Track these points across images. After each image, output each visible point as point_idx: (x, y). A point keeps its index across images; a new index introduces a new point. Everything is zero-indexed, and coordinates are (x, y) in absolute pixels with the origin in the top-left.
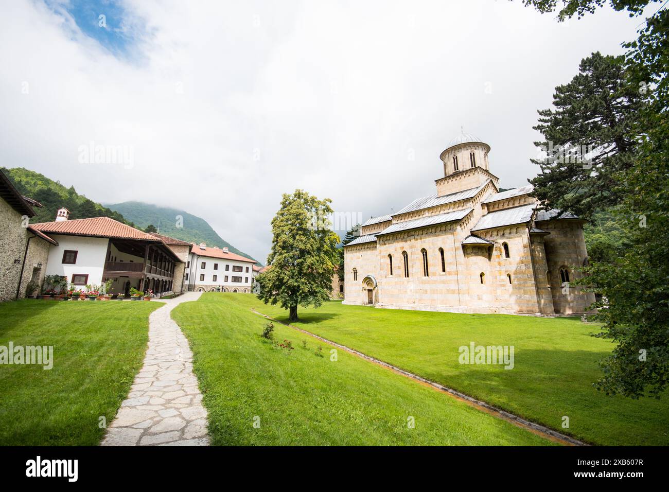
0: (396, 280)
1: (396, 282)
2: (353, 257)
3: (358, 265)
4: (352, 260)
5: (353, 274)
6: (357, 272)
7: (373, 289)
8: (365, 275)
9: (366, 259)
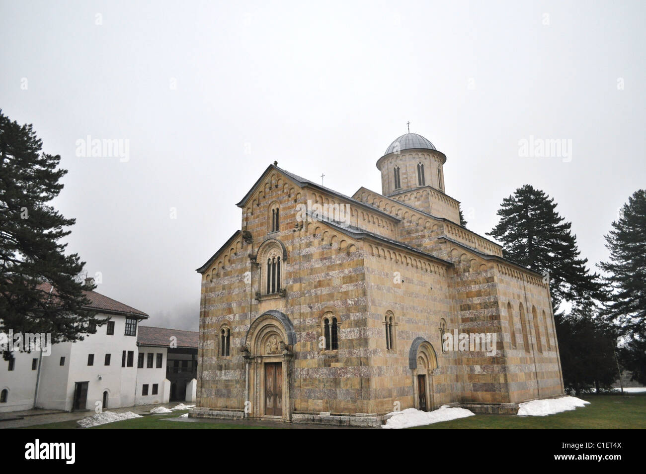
0: (521, 356)
2: (383, 277)
3: (396, 304)
4: (383, 286)
5: (385, 326)
6: (393, 324)
7: (429, 374)
8: (412, 336)
9: (413, 293)
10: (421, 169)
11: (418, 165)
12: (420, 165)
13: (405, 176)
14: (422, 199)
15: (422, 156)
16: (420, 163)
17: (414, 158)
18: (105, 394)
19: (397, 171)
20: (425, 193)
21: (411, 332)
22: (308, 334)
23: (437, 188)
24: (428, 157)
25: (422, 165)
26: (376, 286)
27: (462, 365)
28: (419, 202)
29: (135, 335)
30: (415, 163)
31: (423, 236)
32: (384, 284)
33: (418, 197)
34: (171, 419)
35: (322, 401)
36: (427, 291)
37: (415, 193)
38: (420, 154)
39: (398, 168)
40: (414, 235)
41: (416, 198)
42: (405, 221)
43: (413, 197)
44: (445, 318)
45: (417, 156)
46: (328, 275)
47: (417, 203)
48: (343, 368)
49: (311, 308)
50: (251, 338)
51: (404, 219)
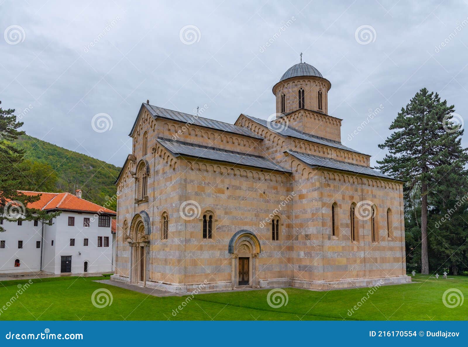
0: (344, 245)
1: (343, 247)
2: (204, 185)
3: (217, 205)
4: (202, 193)
5: (202, 222)
6: (213, 220)
7: (253, 257)
8: (235, 229)
9: (239, 197)
10: (301, 94)
11: (300, 91)
12: (301, 90)
13: (289, 101)
14: (298, 120)
15: (304, 83)
16: (301, 89)
17: (296, 85)
18: (86, 264)
19: (283, 97)
20: (300, 114)
21: (233, 226)
22: (156, 228)
23: (316, 109)
24: (308, 83)
25: (303, 91)
26: (194, 193)
27: (293, 251)
28: (296, 122)
29: (109, 227)
30: (296, 89)
31: (276, 151)
32: (204, 191)
33: (295, 118)
34: (98, 281)
35: (160, 274)
36: (259, 194)
37: (293, 115)
38: (301, 81)
39: (284, 95)
40: (270, 151)
41: (294, 119)
42: (266, 140)
43: (292, 118)
44: (279, 215)
45: (299, 83)
46: (165, 185)
47: (295, 123)
48: (169, 252)
49: (158, 209)
50: (133, 230)
51: (265, 138)
